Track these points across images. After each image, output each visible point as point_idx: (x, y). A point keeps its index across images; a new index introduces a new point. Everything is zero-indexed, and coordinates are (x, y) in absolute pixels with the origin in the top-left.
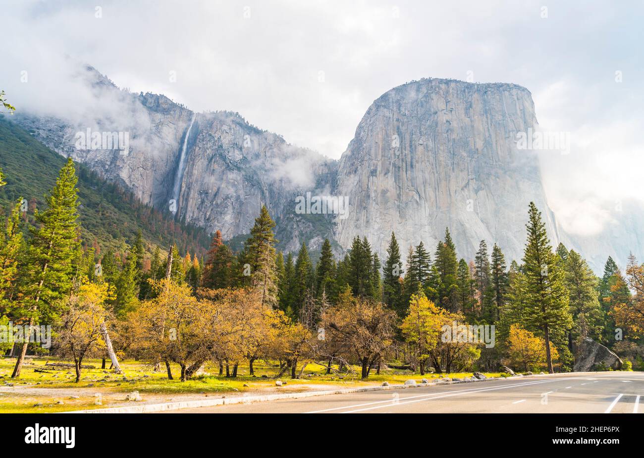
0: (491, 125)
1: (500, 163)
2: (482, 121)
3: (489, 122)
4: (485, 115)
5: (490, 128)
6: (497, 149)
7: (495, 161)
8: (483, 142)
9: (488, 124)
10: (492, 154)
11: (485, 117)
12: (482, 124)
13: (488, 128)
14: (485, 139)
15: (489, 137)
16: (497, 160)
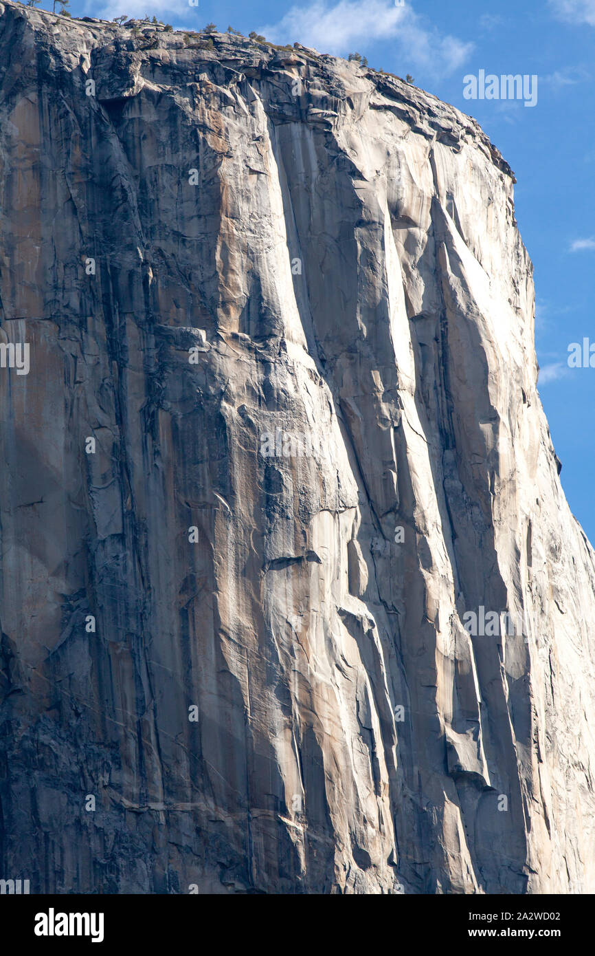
0: (151, 428)
1: (206, 805)
2: (70, 379)
3: (135, 402)
4: (97, 325)
5: (135, 455)
6: (188, 664)
7: (167, 777)
8: (63, 586)
9: (120, 419)
10: (141, 706)
11: (94, 348)
12: (69, 407)
13: (118, 451)
14: (86, 550)
15: (121, 537)
16: (183, 773)
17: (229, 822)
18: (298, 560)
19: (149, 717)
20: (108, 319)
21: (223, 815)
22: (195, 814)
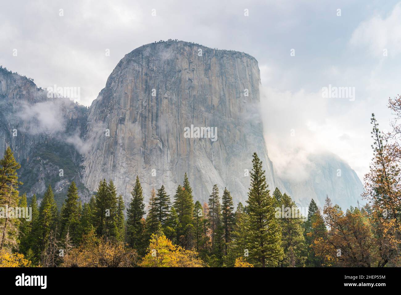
0: (226, 86)
2: (219, 82)
3: (224, 83)
5: (224, 88)
6: (229, 106)
8: (218, 100)
9: (223, 85)
10: (225, 110)
11: (221, 79)
12: (218, 84)
13: (223, 88)
14: (220, 97)
15: (223, 96)
16: (229, 116)
17: (234, 120)
18: (239, 97)
19: (226, 111)
20: (222, 76)
21: (233, 119)
22: (230, 119)
